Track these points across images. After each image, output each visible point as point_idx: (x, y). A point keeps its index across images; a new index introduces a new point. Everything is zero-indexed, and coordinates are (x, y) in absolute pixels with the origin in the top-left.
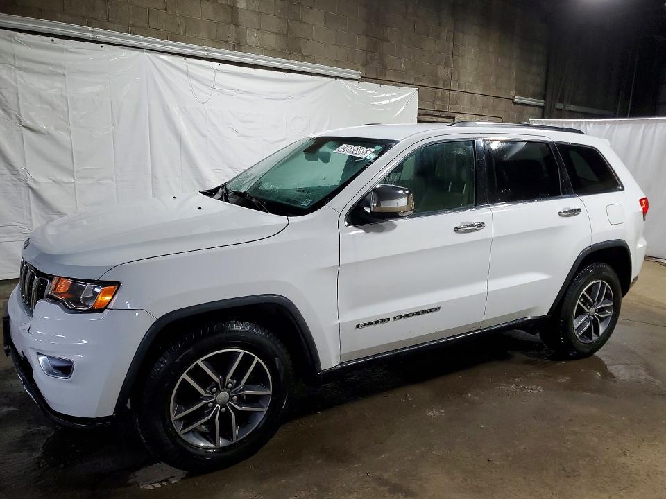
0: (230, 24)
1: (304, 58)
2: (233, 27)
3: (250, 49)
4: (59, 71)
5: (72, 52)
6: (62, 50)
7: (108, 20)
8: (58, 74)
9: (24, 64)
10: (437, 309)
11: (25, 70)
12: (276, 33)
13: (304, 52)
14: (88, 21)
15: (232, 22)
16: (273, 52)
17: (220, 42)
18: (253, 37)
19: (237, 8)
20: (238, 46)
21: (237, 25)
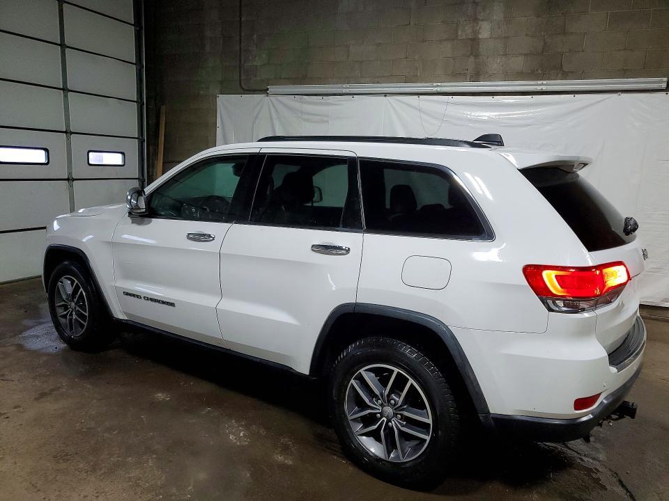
0: (469, 56)
1: (565, 75)
2: (472, 59)
3: (490, 77)
4: (325, 119)
5: (333, 104)
6: (328, 104)
7: (362, 77)
8: (324, 122)
9: (306, 117)
10: (172, 305)
11: (307, 120)
12: (525, 55)
13: (566, 68)
14: (348, 80)
15: (472, 54)
16: (521, 76)
17: (456, 76)
18: (495, 65)
19: (479, 39)
20: (476, 77)
21: (477, 56)
